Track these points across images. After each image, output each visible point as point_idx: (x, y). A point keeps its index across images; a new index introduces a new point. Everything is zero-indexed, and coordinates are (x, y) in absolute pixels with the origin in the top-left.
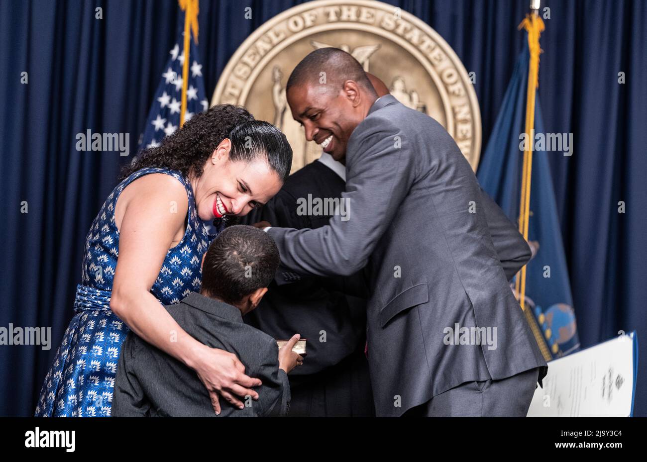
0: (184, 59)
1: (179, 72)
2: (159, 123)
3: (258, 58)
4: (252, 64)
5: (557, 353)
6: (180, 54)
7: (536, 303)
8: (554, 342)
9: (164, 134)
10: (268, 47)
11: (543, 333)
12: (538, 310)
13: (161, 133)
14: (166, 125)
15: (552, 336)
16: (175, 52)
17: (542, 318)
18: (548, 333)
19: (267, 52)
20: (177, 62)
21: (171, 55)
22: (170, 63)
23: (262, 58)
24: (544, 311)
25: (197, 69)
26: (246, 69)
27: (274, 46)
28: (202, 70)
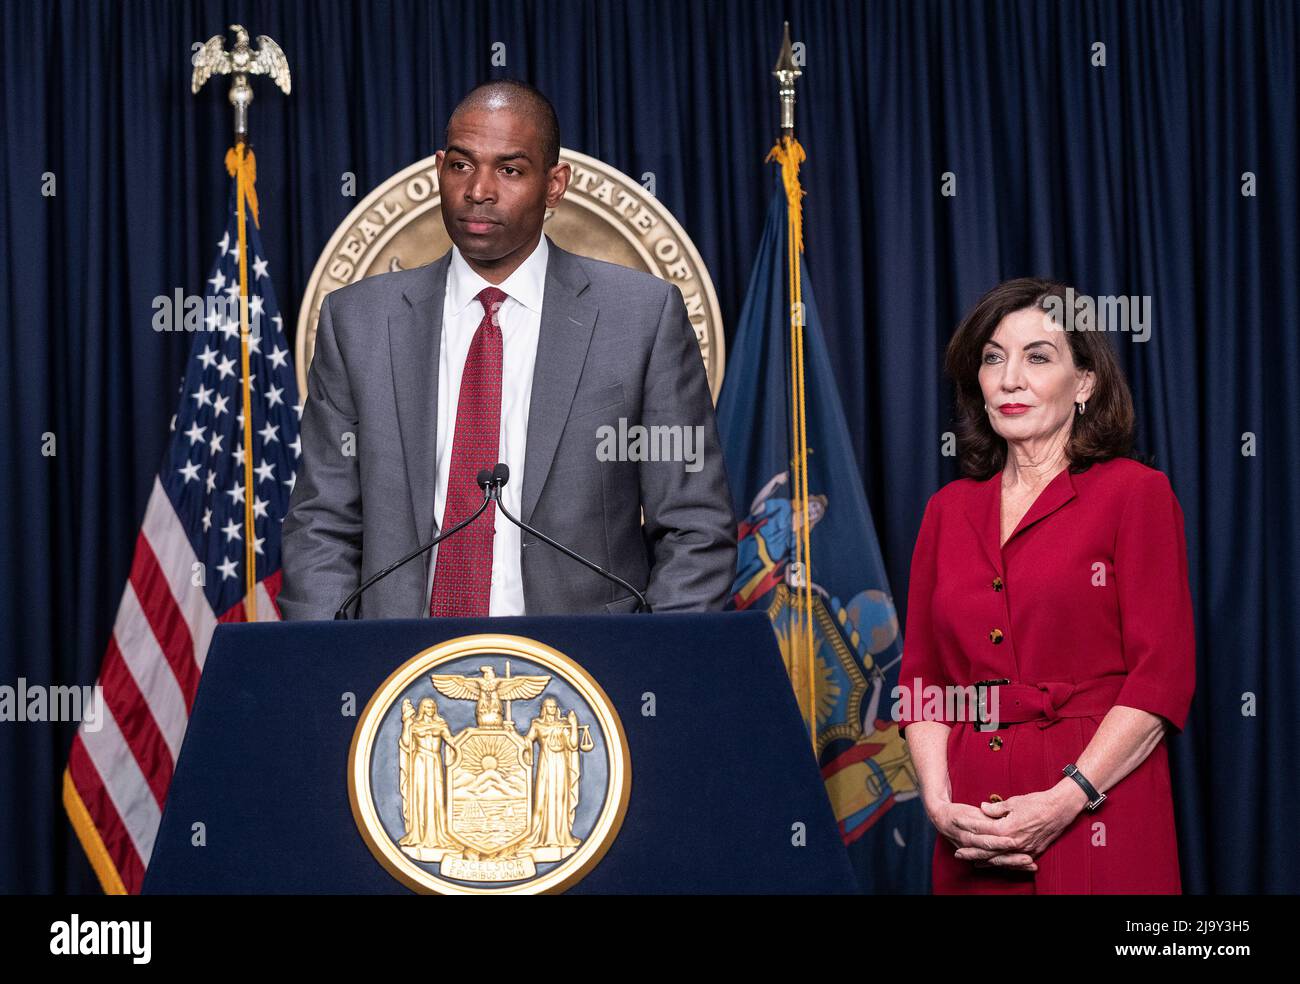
0: (239, 253)
1: (232, 274)
2: (208, 357)
3: (363, 247)
4: (356, 258)
5: (873, 668)
6: (232, 245)
7: (832, 594)
8: (866, 652)
9: (218, 373)
10: (378, 229)
11: (847, 640)
12: (835, 602)
13: (213, 371)
14: (218, 360)
15: (861, 641)
16: (224, 244)
17: (842, 616)
18: (855, 639)
19: (377, 238)
20: (230, 257)
21: (220, 248)
22: (218, 262)
23: (370, 247)
24: (844, 605)
25: (260, 267)
26: (346, 265)
27: (387, 228)
28: (268, 268)
